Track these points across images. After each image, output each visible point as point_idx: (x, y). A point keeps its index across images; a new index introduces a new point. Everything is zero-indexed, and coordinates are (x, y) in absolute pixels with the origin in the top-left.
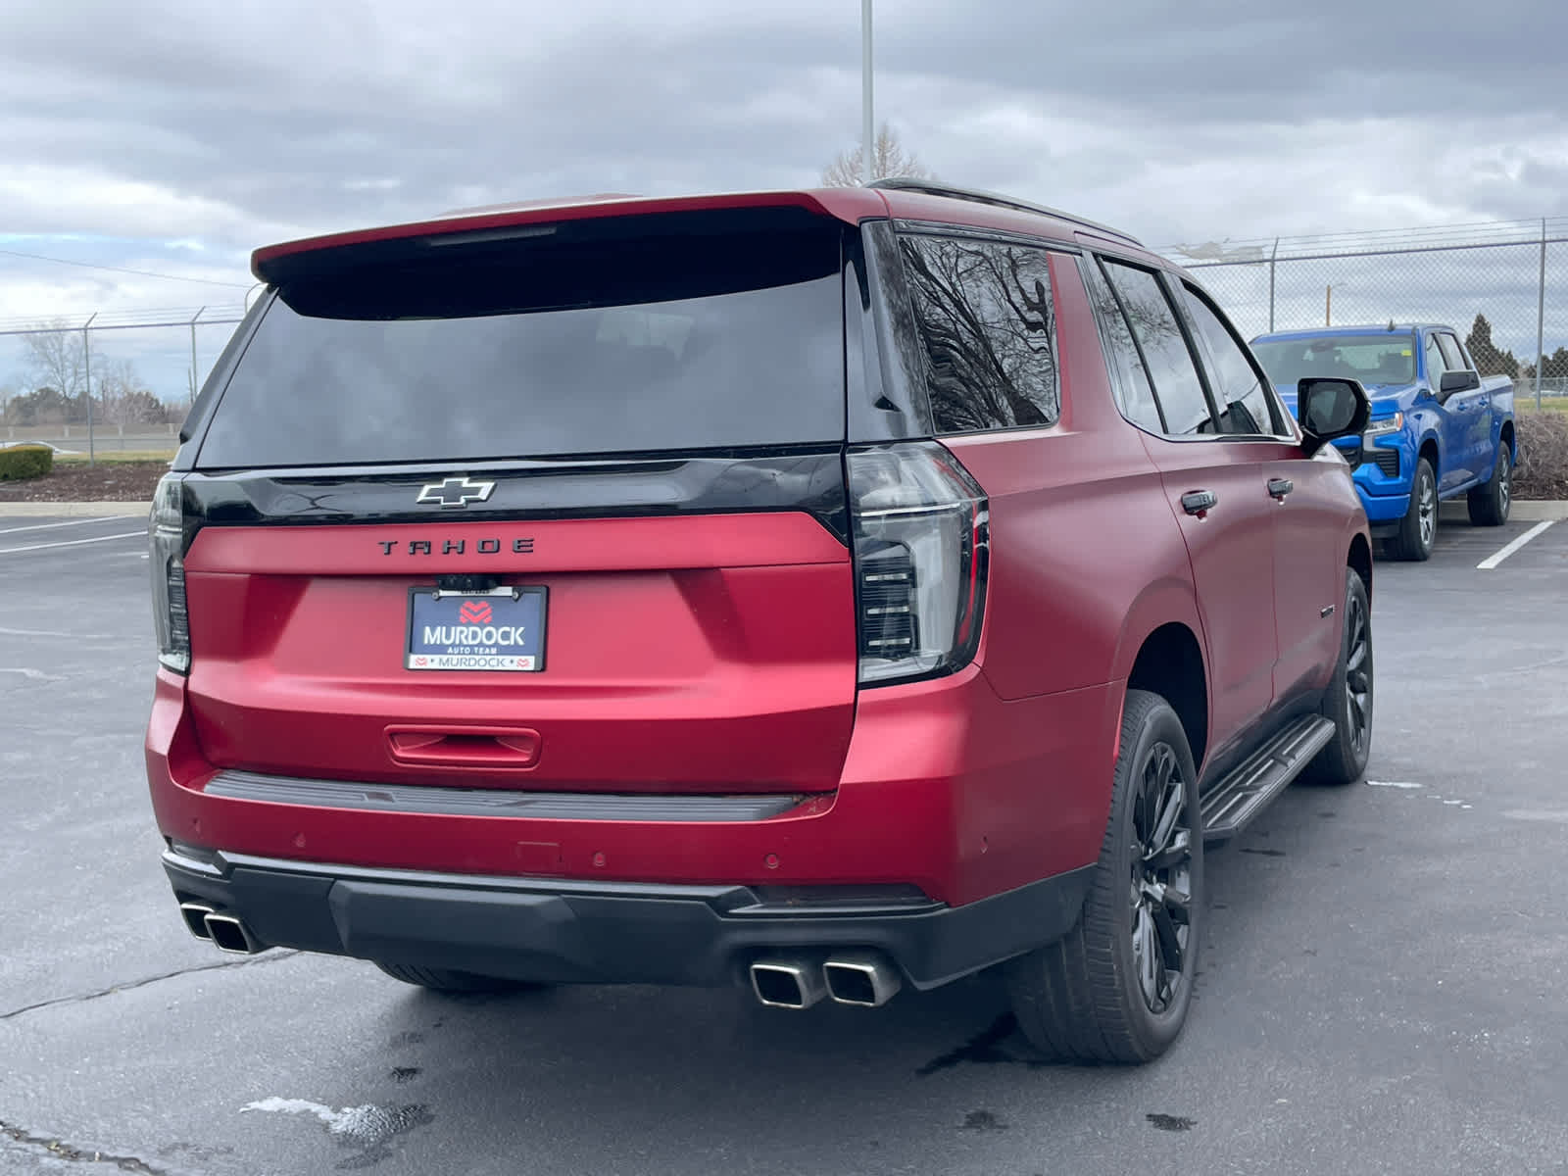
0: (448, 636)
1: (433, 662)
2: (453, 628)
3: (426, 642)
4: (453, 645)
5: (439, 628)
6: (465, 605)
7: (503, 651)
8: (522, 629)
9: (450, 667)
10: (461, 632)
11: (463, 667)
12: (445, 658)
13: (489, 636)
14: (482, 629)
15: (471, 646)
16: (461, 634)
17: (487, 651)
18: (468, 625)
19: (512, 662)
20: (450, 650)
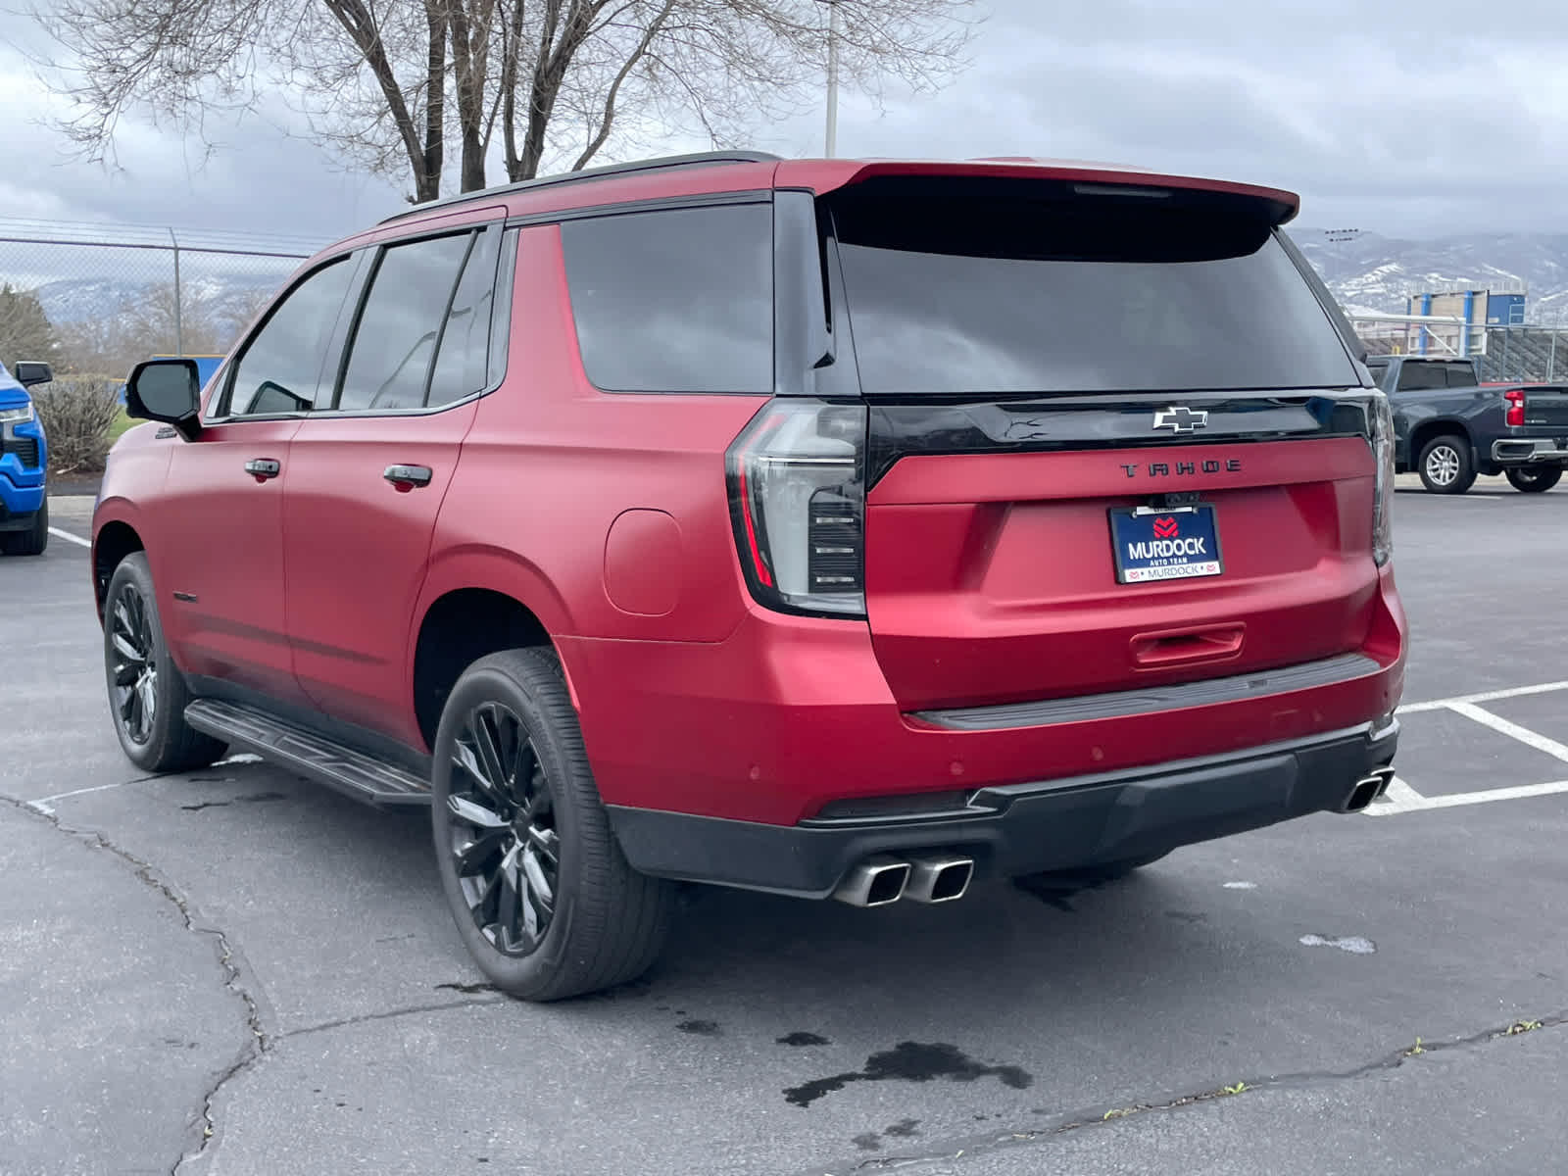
0: (1148, 551)
1: (1143, 574)
2: (1150, 543)
3: (1132, 558)
4: (1153, 558)
5: (1139, 544)
6: (1157, 521)
7: (1192, 559)
8: (1202, 540)
9: (1158, 578)
10: (1158, 546)
11: (1168, 577)
12: (1152, 570)
13: (1179, 547)
14: (1172, 542)
15: (1167, 558)
16: (1157, 547)
17: (1180, 560)
18: (1161, 540)
19: (1202, 568)
20: (1152, 563)
